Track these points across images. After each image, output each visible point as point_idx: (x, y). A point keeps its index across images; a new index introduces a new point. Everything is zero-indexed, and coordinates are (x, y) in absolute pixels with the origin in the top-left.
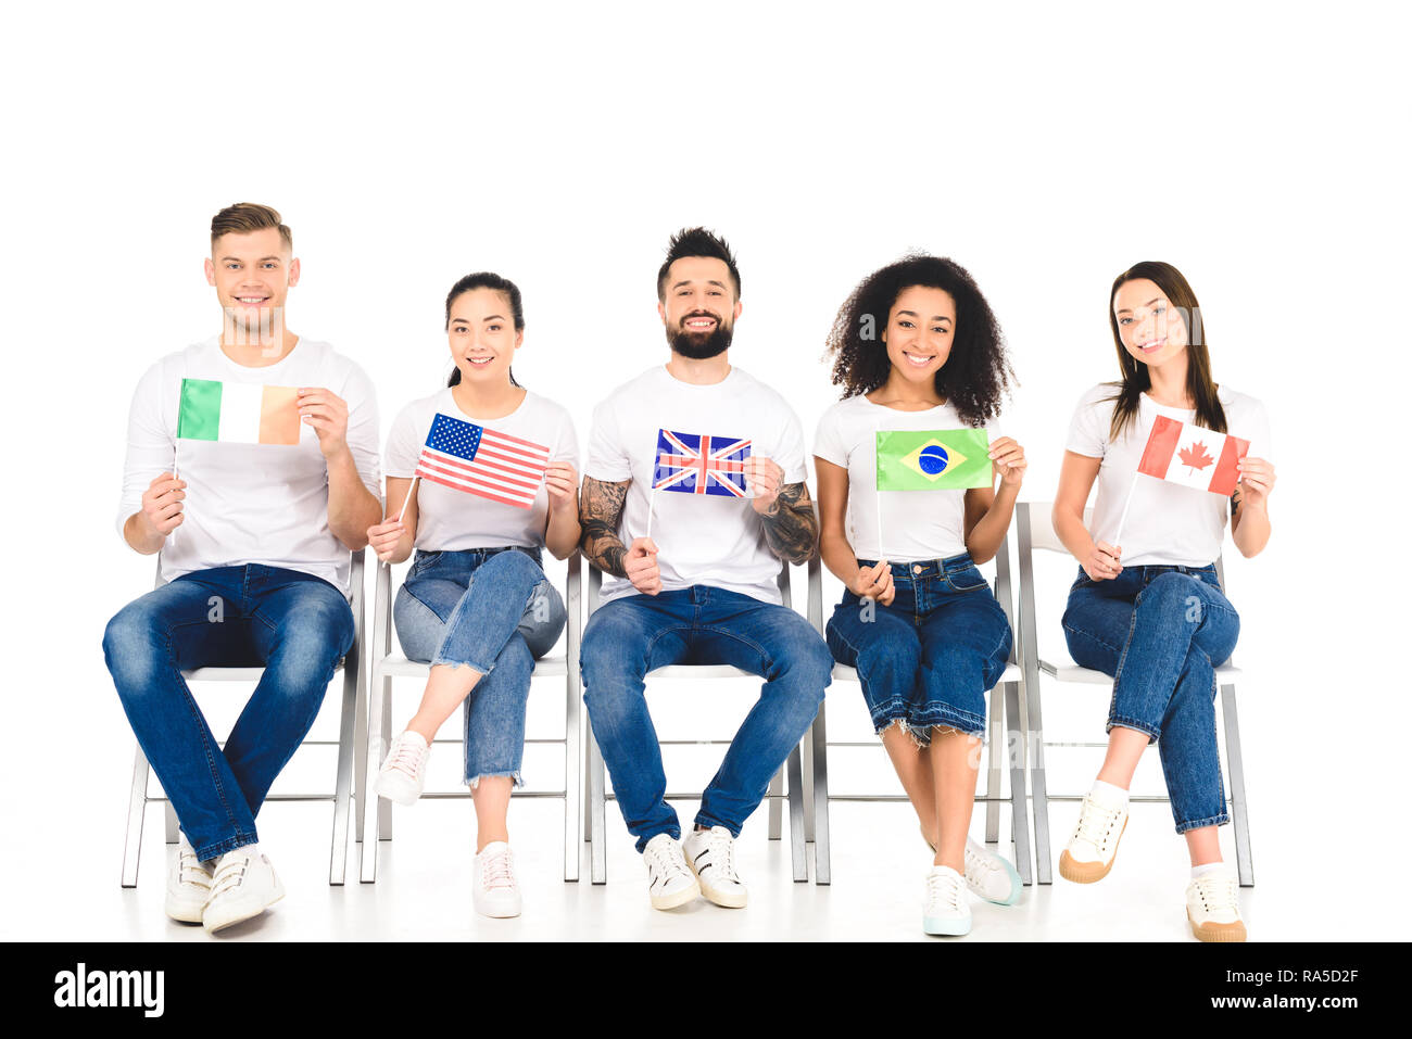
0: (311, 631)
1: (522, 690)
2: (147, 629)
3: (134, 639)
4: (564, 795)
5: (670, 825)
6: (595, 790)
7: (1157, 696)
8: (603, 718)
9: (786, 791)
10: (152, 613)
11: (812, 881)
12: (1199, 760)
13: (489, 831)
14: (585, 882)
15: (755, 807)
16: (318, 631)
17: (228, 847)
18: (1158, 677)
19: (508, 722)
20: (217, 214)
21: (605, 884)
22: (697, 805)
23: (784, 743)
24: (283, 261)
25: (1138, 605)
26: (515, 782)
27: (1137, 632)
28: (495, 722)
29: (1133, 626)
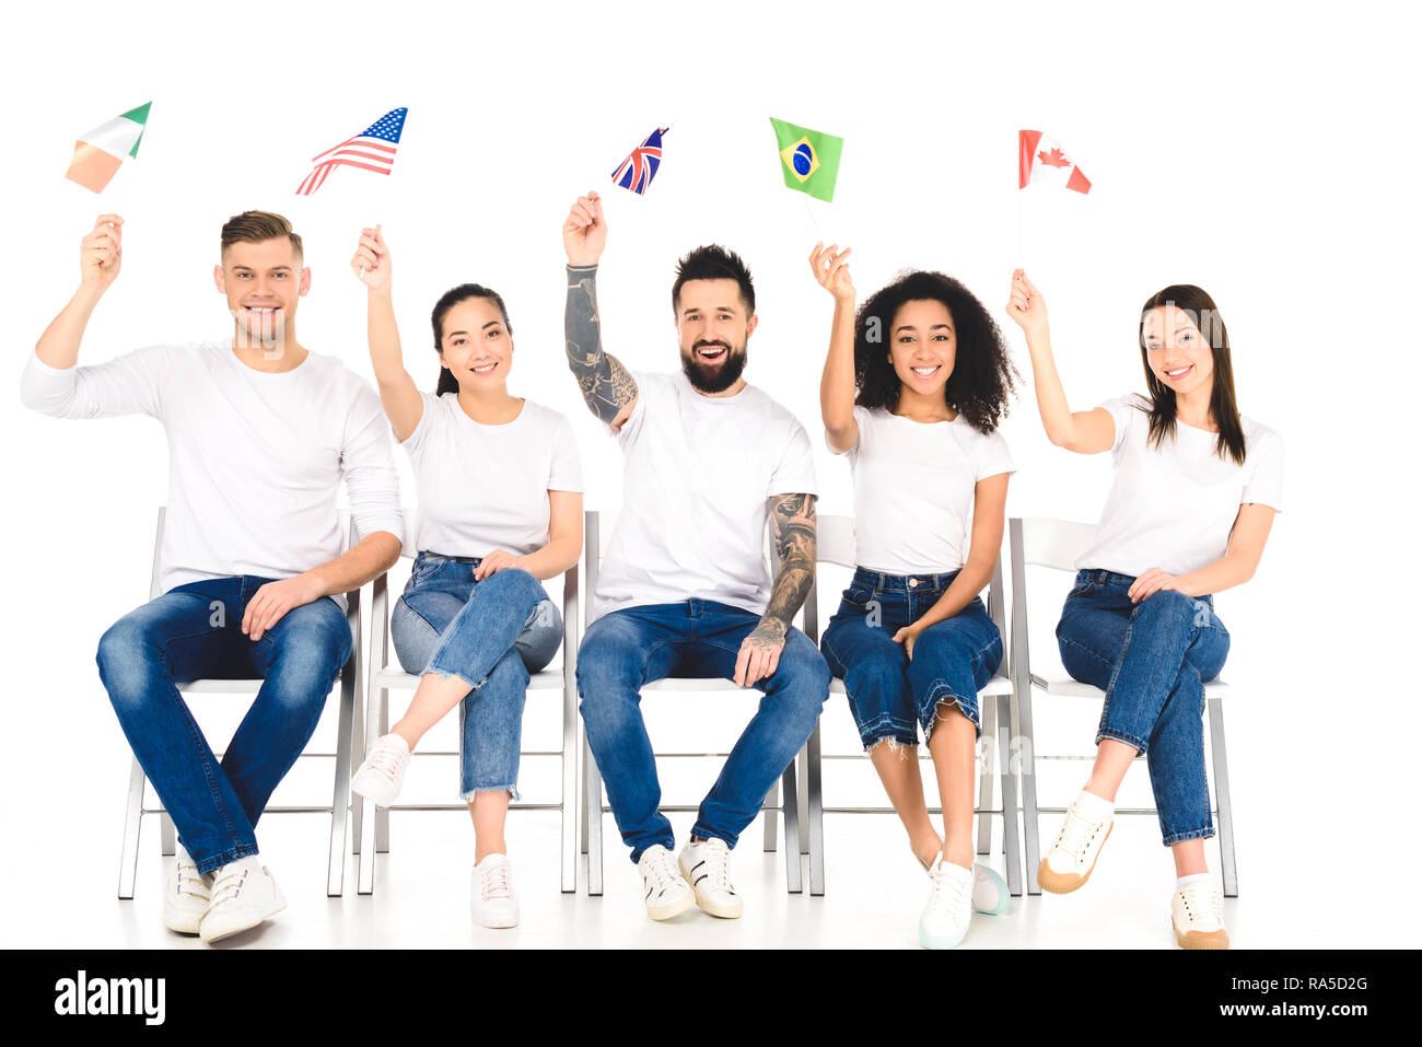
0: (310, 644)
1: (517, 705)
2: (140, 643)
3: (128, 653)
4: (561, 807)
5: (665, 836)
6: (592, 802)
7: (1146, 712)
8: (598, 729)
9: (781, 803)
10: (146, 627)
11: (807, 891)
12: (1187, 774)
13: (487, 843)
14: (582, 892)
15: (752, 819)
16: (318, 644)
17: (228, 859)
18: (1149, 693)
19: (503, 736)
20: (227, 221)
21: (601, 895)
22: (694, 817)
23: (782, 756)
24: (293, 269)
25: (1133, 620)
26: (511, 796)
27: (1131, 645)
28: (491, 737)
29: (1128, 641)
